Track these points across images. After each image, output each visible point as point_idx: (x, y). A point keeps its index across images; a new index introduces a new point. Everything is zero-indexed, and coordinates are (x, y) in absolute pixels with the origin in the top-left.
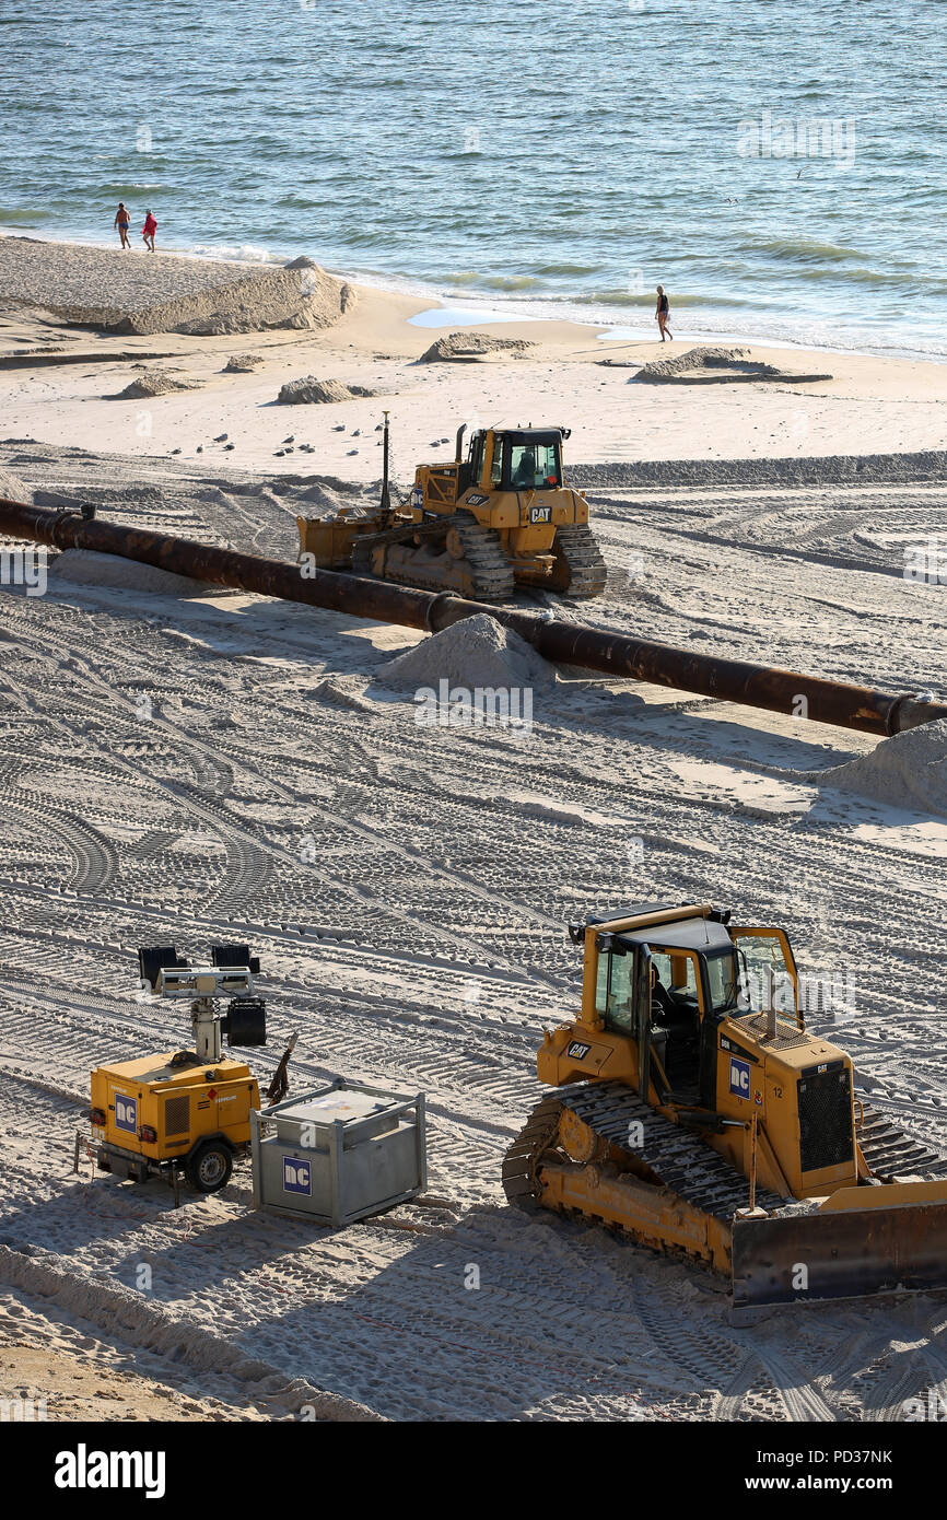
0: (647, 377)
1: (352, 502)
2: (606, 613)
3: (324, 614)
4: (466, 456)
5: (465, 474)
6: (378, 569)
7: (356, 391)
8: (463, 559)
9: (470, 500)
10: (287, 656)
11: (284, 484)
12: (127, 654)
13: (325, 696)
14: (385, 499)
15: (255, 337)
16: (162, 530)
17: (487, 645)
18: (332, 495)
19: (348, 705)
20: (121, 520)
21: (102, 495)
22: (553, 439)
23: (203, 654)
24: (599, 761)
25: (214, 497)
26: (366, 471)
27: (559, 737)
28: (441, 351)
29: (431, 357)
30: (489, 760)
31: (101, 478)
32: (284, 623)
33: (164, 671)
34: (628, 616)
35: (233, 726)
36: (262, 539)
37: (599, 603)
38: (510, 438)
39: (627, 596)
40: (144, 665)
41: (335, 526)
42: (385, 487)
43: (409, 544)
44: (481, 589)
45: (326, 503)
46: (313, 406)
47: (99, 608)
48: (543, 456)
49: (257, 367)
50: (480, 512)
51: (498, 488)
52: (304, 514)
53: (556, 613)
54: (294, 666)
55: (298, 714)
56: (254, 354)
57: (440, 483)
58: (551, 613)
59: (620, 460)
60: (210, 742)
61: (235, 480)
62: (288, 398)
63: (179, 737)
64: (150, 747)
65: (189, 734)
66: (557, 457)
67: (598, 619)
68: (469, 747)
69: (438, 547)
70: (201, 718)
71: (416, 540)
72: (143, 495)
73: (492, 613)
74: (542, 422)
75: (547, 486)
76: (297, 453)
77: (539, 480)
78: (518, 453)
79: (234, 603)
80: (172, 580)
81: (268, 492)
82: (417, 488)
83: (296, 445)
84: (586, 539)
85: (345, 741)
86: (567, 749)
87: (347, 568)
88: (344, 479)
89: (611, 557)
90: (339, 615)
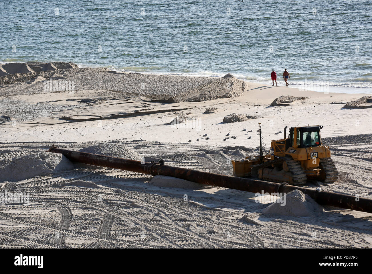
0: (347, 107)
1: (250, 154)
2: (339, 188)
3: (243, 193)
4: (288, 136)
5: (287, 143)
6: (260, 176)
7: (249, 117)
8: (289, 171)
9: (290, 151)
10: (231, 208)
11: (227, 150)
12: (177, 210)
13: (245, 220)
14: (261, 153)
15: (214, 101)
16: (186, 167)
17: (299, 200)
18: (243, 153)
19: (253, 223)
20: (172, 165)
21: (166, 157)
22: (317, 129)
23: (203, 209)
24: (340, 238)
25: (204, 155)
26: (253, 143)
27: (325, 231)
28: (277, 102)
29: (274, 104)
30: (302, 240)
31: (166, 151)
32: (229, 196)
33: (190, 215)
34: (346, 188)
35: (214, 232)
36: (220, 168)
37: (336, 184)
38: (303, 130)
39: (346, 181)
40: (183, 213)
41: (245, 163)
42: (261, 149)
43: (270, 167)
44: (295, 181)
45: (241, 155)
46: (235, 123)
47: (167, 195)
48: (314, 135)
49: (215, 111)
50: (294, 155)
51: (299, 147)
52: (234, 160)
53: (322, 188)
54: (233, 211)
55: (236, 227)
56: (214, 107)
57: (280, 146)
58: (320, 188)
59: (340, 135)
60: (206, 238)
61: (210, 149)
62: (227, 121)
63: (196, 237)
64: (187, 241)
65: (200, 236)
66: (319, 135)
67: (336, 190)
68: (295, 235)
69: (280, 168)
70: (203, 230)
71: (273, 166)
72: (180, 156)
73: (300, 189)
74: (313, 124)
75: (316, 145)
76: (231, 139)
77: (313, 144)
78: (305, 135)
79: (212, 190)
80: (191, 184)
81: (221, 153)
82: (272, 148)
83: (230, 136)
84: (330, 163)
85: (252, 235)
86: (329, 235)
87: (250, 177)
88: (247, 147)
89: (340, 168)
90: (248, 193)
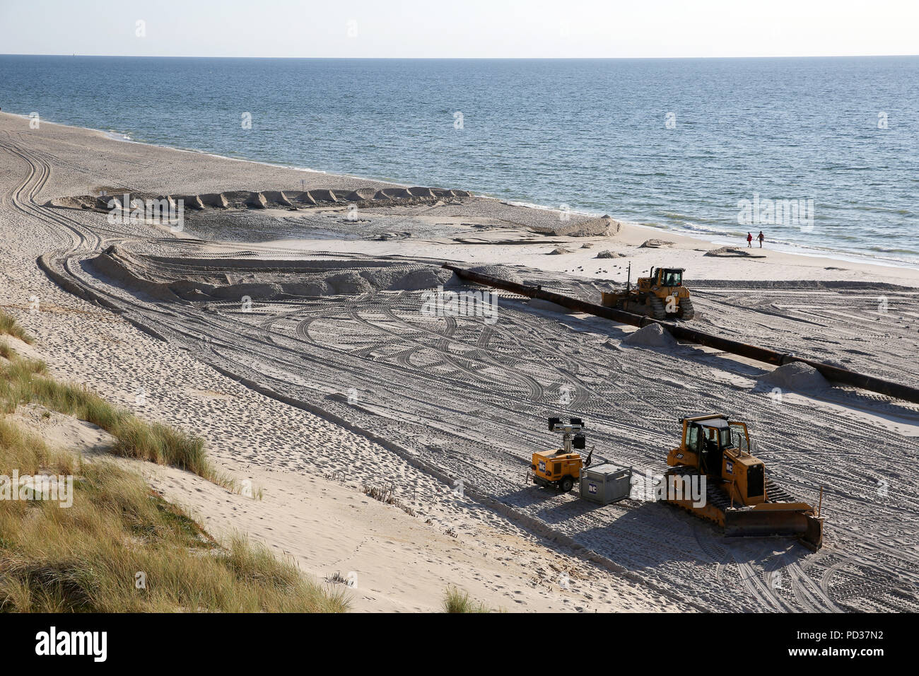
0: (709, 254)
1: (618, 288)
2: (694, 325)
3: (608, 321)
4: (653, 276)
5: (652, 281)
6: (625, 309)
7: (621, 255)
8: (651, 306)
9: (654, 289)
10: (596, 333)
11: (598, 282)
12: (549, 330)
13: (607, 345)
14: (628, 287)
15: (591, 238)
16: (561, 294)
17: (657, 332)
18: (612, 286)
19: (614, 348)
20: (549, 290)
21: (544, 283)
22: (680, 272)
23: (572, 331)
24: (690, 369)
25: (577, 285)
26: (622, 279)
27: (678, 361)
28: (647, 244)
29: (644, 246)
30: (656, 367)
31: (544, 278)
32: (596, 323)
33: (559, 336)
34: (700, 326)
35: (579, 353)
36: (591, 297)
37: (691, 321)
38: (667, 271)
39: (700, 320)
40: (554, 333)
41: (613, 295)
42: (628, 284)
43: (635, 301)
44: (656, 316)
45: (610, 288)
46: (608, 259)
47: (542, 316)
48: (676, 277)
49: (591, 247)
50: (657, 292)
51: (663, 285)
52: (604, 291)
53: (678, 324)
54: (598, 336)
55: (599, 350)
56: (591, 243)
57: (645, 284)
58: (677, 324)
59: (700, 279)
60: (572, 357)
61: (583, 280)
62: (600, 256)
63: (563, 355)
64: (554, 358)
65: (566, 355)
66: (681, 277)
67: (691, 326)
68: (650, 363)
69: (643, 302)
70: (570, 350)
71: (637, 300)
72: (556, 283)
73: (659, 323)
74: (676, 267)
75: (677, 285)
76: (602, 272)
77: (675, 284)
78: (669, 275)
79: (582, 316)
80: (563, 309)
81: (593, 284)
82: (638, 285)
83: (602, 270)
84: (689, 302)
85: (613, 359)
86: (680, 365)
87: (615, 307)
88: (616, 281)
89: (696, 308)
90: (613, 322)
